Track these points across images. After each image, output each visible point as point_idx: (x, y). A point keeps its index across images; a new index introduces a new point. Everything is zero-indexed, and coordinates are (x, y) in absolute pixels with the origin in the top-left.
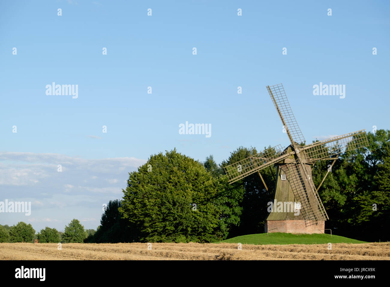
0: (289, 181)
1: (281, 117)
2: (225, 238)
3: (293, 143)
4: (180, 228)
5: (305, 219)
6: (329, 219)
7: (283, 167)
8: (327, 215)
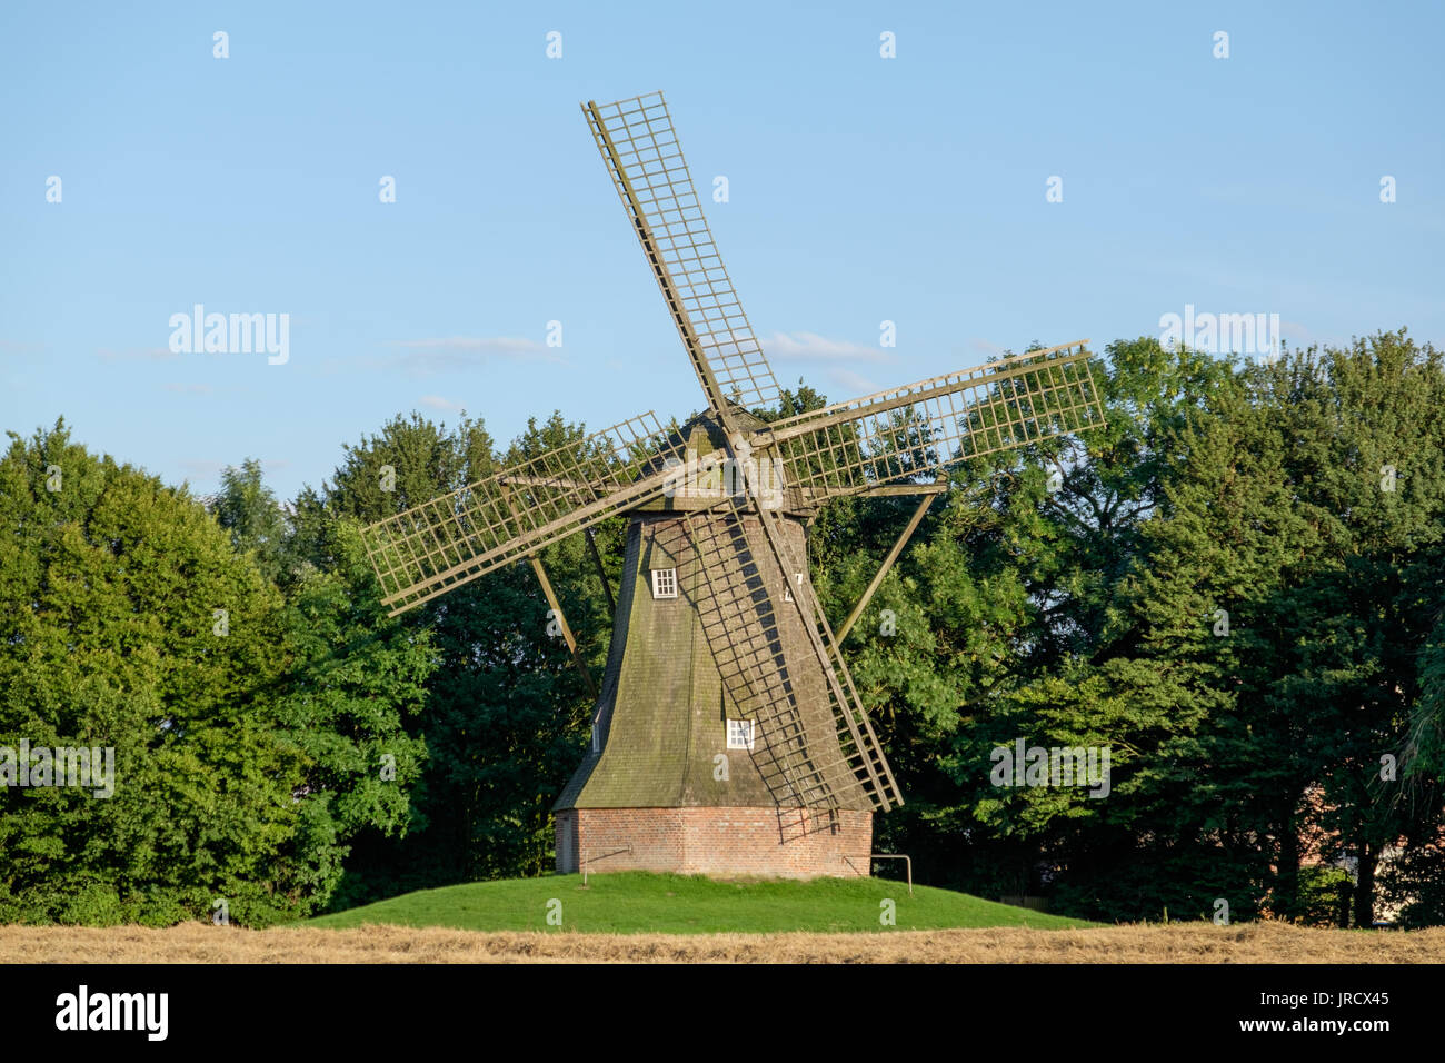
0: (694, 605)
1: (658, 268)
2: (322, 898)
3: (720, 407)
4: (98, 845)
5: (777, 802)
6: (901, 802)
7: (667, 533)
8: (892, 781)
